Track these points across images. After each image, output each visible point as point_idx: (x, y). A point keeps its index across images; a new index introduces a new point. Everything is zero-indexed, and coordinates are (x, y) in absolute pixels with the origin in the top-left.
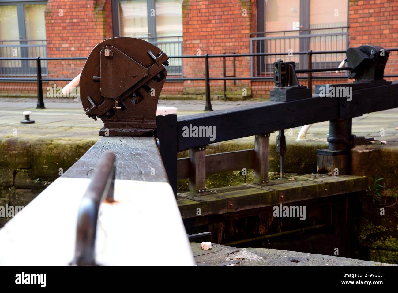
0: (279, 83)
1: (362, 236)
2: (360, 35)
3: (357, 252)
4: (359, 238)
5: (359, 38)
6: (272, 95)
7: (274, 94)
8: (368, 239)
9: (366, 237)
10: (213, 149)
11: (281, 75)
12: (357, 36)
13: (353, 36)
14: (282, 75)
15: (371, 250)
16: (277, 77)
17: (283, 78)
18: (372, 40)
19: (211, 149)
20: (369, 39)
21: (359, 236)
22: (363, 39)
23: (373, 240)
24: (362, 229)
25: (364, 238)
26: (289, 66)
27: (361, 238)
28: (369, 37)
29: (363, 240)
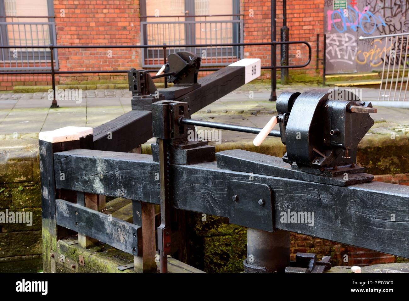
0: (139, 92)
1: (198, 227)
2: (67, 26)
3: (191, 243)
4: (196, 229)
5: (66, 28)
6: (134, 104)
7: (136, 103)
8: (203, 229)
9: (202, 227)
10: (29, 161)
11: (140, 84)
12: (64, 27)
13: (61, 26)
14: (142, 84)
15: (205, 238)
16: (135, 86)
17: (142, 87)
18: (80, 32)
19: (27, 161)
20: (76, 30)
21: (195, 228)
22: (70, 30)
23: (208, 229)
24: (197, 221)
25: (200, 229)
26: (146, 75)
27: (198, 229)
28: (76, 28)
29: (200, 230)
